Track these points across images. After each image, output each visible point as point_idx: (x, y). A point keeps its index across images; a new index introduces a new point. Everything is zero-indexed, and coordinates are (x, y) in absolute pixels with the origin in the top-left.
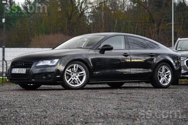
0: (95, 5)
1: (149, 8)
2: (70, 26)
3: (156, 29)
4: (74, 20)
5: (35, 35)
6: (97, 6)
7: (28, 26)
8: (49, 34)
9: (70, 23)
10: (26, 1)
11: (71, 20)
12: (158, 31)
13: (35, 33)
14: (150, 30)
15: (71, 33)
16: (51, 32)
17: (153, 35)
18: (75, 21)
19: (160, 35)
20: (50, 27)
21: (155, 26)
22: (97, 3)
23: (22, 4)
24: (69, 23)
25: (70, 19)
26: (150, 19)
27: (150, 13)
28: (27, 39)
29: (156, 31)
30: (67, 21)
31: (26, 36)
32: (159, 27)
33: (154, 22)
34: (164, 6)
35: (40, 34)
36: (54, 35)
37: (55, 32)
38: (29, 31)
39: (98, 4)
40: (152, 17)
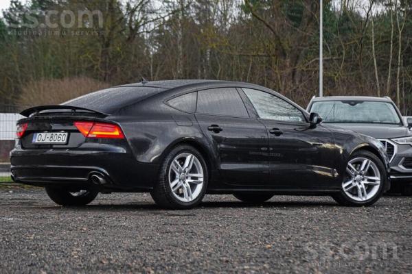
0: (163, 15)
1: (274, 26)
2: (108, 60)
3: (289, 70)
4: (116, 47)
5: (32, 79)
6: (167, 19)
7: (15, 59)
8: (61, 77)
9: (107, 54)
10: (12, 5)
11: (111, 48)
12: (294, 73)
13: (31, 76)
14: (277, 71)
15: (110, 76)
16: (66, 73)
17: (284, 83)
18: (118, 49)
19: (297, 83)
20: (64, 62)
21: (288, 64)
22: (167, 11)
23: (5, 10)
24: (105, 53)
25: (107, 45)
26: (276, 49)
27: (277, 36)
28: (13, 89)
29: (289, 75)
30: (101, 49)
31: (12, 81)
32: (295, 66)
33: (285, 55)
34: (306, 20)
35: (43, 78)
36: (72, 81)
37: (75, 73)
38: (18, 71)
39: (170, 12)
40: (280, 44)
